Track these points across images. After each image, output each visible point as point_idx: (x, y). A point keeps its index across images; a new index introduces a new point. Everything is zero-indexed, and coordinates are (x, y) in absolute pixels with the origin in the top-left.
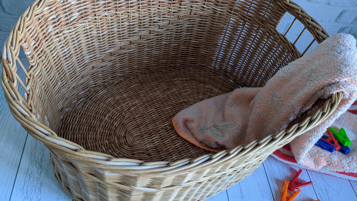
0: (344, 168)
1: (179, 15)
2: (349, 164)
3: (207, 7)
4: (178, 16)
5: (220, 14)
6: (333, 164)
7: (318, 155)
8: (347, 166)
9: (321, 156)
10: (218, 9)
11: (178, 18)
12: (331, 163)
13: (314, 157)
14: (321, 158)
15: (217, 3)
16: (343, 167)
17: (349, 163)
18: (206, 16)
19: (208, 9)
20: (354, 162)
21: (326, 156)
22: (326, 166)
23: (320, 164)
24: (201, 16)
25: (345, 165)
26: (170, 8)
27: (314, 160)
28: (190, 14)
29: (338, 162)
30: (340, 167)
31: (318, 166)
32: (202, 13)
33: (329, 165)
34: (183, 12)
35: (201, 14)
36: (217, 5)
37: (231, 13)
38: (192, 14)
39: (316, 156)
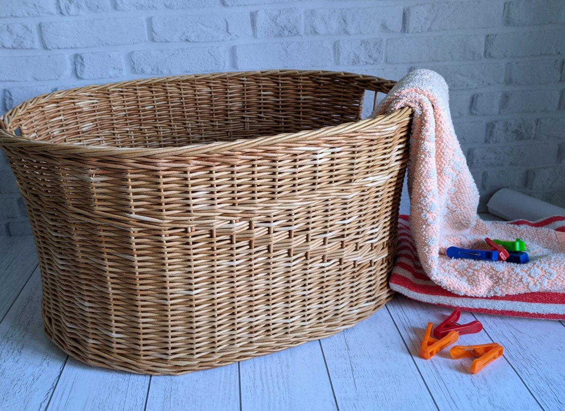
0: (523, 280)
1: (227, 130)
2: (528, 272)
3: (266, 117)
4: (227, 132)
5: (285, 123)
6: (501, 279)
7: (472, 271)
8: (526, 276)
9: (477, 270)
10: (280, 116)
11: (227, 135)
12: (499, 279)
13: (467, 276)
14: (478, 274)
15: (277, 108)
16: (521, 280)
17: (528, 270)
18: (267, 130)
19: (267, 119)
20: (536, 268)
21: (484, 268)
22: (493, 287)
23: (479, 282)
24: (261, 130)
25: (520, 274)
26: (212, 121)
27: (468, 280)
28: (244, 129)
29: (509, 272)
30: (516, 280)
31: (476, 286)
32: (260, 125)
33: (496, 283)
34: (232, 125)
35: (260, 127)
36: (278, 111)
37: (299, 118)
38: (246, 128)
39: (468, 272)
